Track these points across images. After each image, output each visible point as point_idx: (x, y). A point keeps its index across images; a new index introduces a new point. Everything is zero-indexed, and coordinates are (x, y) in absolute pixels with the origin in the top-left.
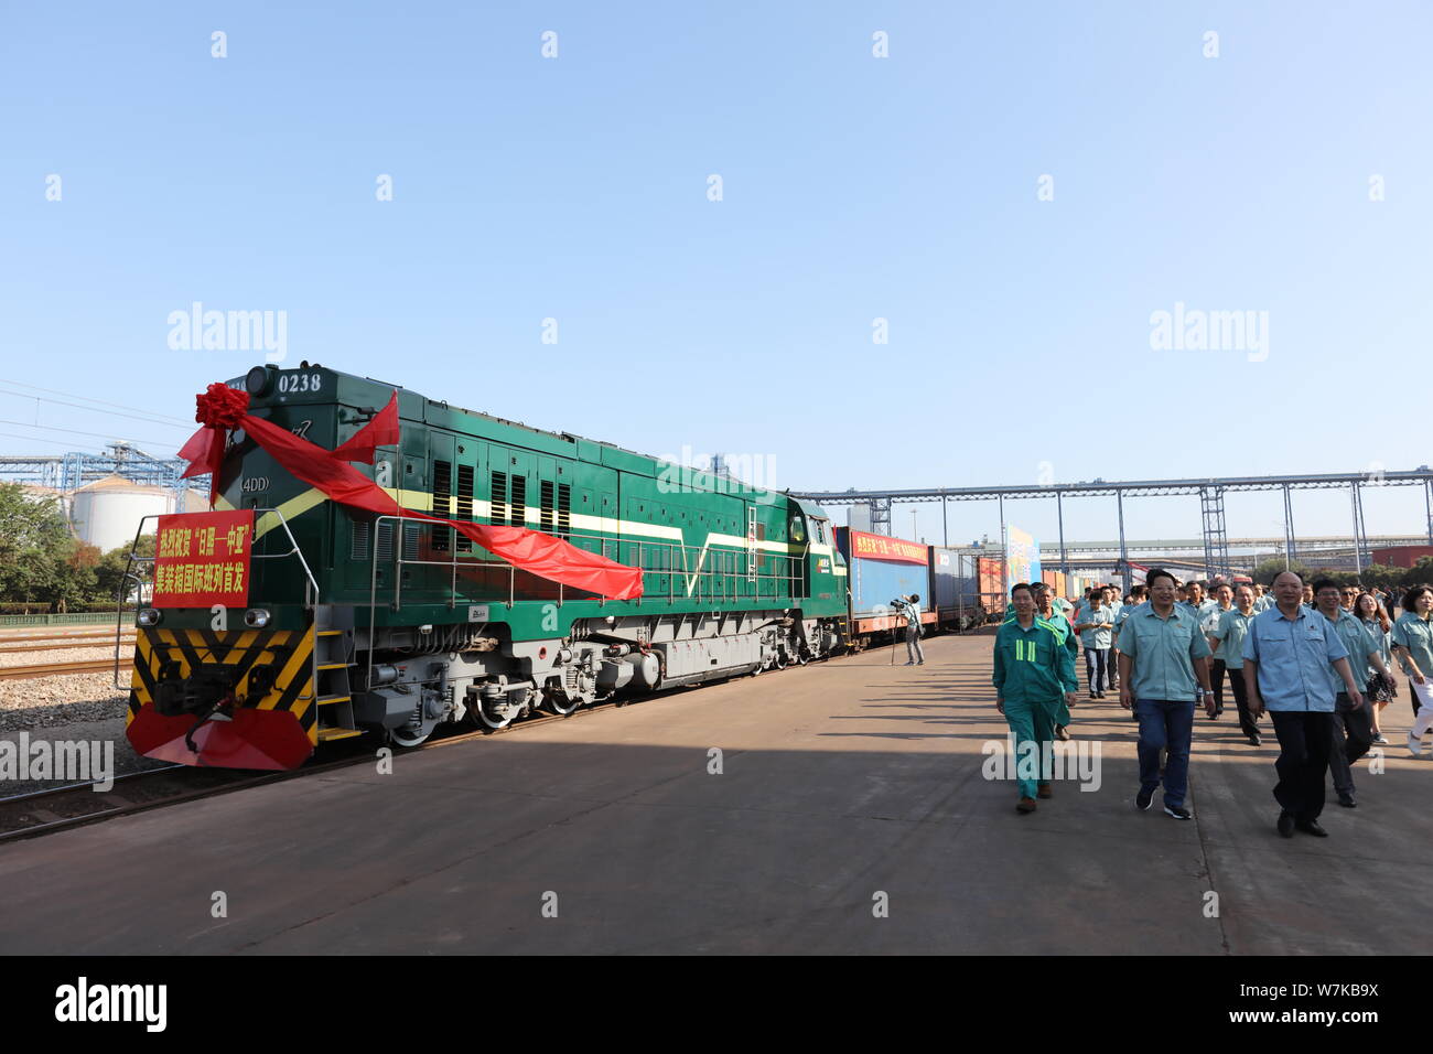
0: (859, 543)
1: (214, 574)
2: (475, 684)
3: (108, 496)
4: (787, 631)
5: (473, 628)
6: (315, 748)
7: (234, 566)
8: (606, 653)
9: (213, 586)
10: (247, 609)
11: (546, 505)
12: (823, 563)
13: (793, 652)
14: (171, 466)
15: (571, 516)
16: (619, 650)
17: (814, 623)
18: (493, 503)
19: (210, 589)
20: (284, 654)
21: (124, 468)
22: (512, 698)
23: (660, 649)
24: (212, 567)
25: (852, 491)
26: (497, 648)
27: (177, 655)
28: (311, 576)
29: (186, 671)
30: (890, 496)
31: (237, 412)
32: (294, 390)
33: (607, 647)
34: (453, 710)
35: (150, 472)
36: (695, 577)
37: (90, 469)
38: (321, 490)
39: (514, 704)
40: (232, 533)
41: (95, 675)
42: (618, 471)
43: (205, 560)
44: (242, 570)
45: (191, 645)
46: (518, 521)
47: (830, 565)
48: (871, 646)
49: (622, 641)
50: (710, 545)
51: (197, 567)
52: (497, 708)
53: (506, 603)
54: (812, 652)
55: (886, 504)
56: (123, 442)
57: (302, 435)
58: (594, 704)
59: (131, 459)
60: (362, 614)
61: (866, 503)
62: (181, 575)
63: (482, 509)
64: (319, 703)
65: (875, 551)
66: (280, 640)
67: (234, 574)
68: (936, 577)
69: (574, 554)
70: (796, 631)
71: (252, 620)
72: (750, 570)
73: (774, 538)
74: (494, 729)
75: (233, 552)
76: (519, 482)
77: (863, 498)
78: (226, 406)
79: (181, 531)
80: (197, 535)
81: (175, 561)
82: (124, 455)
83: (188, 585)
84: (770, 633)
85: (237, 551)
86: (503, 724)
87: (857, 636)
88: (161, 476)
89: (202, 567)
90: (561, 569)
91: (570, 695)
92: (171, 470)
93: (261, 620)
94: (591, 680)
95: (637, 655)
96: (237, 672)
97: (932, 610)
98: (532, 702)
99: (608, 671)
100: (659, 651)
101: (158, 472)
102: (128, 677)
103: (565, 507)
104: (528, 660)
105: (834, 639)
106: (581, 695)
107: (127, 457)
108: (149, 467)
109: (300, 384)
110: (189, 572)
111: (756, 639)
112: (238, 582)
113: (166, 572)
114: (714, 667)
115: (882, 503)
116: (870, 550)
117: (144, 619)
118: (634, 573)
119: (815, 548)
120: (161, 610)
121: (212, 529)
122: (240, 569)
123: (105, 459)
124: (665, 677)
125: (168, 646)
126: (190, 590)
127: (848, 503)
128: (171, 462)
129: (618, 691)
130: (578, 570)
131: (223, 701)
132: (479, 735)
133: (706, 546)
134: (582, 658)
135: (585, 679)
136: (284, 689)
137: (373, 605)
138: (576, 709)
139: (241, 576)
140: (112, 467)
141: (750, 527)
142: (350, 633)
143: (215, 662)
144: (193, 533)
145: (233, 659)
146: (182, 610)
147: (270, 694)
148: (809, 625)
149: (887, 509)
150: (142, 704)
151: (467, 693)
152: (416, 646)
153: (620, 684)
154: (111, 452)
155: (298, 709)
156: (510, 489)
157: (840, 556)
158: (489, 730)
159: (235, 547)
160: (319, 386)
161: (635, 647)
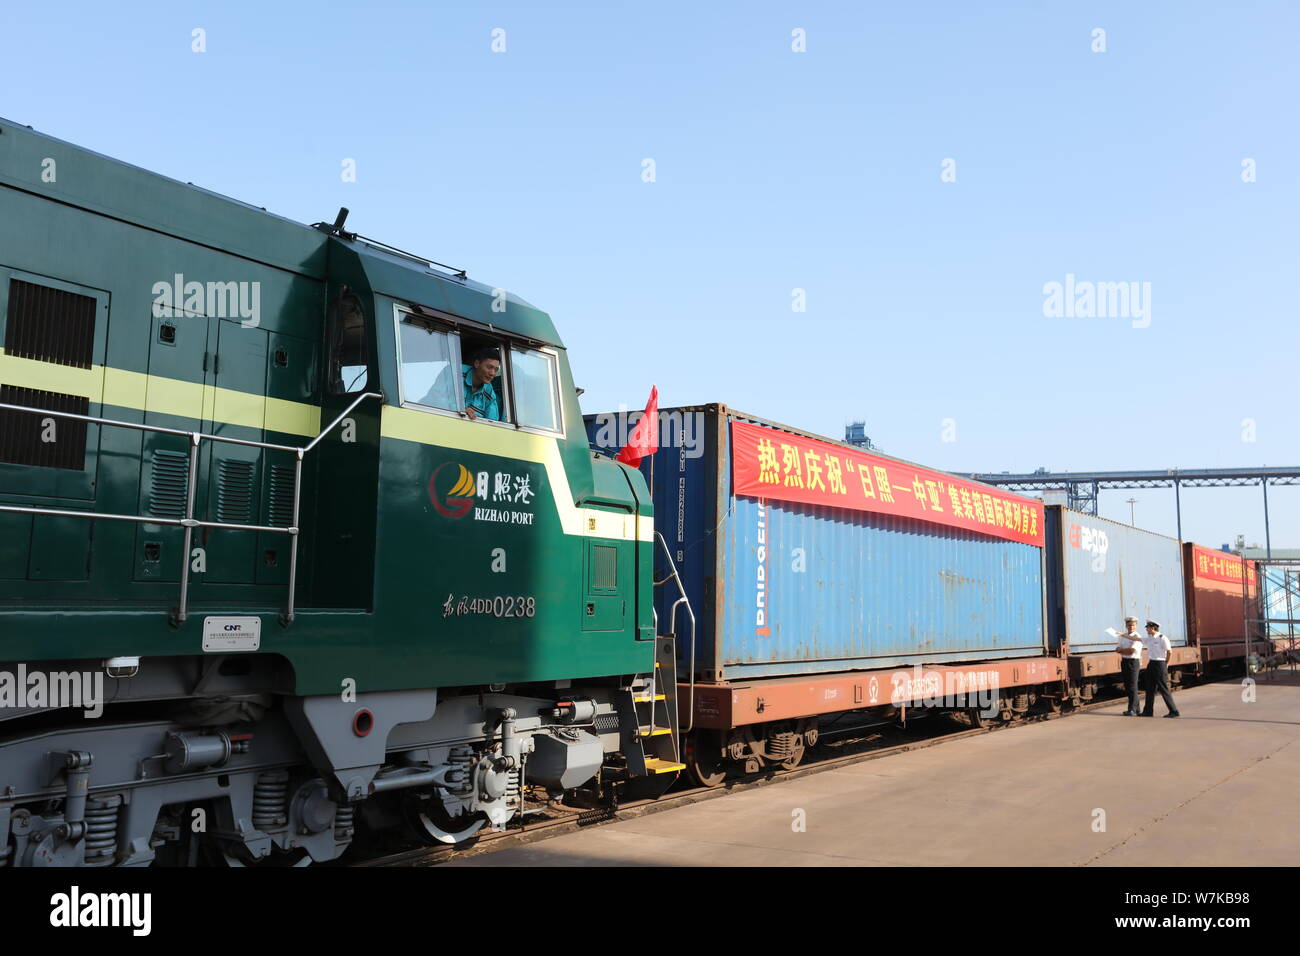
25: (1041, 473)
30: (1096, 480)
55: (1090, 490)
61: (1062, 488)
77: (1057, 481)
115: (1085, 489)
127: (1036, 489)
149: (1093, 497)
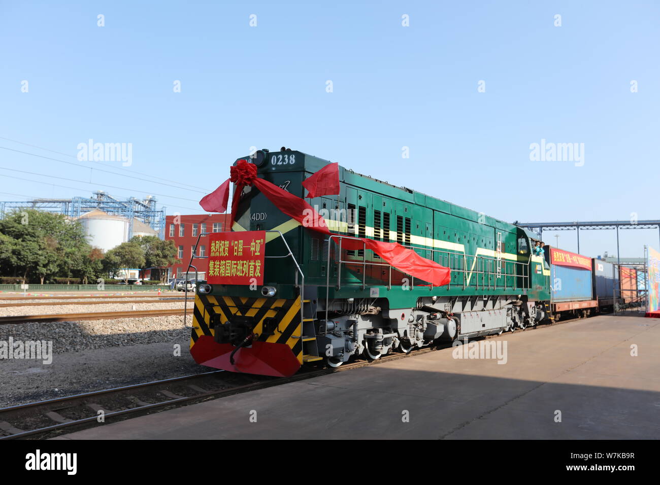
0: (555, 256)
1: (243, 266)
2: (367, 333)
3: (94, 221)
4: (518, 308)
5: (369, 301)
6: (302, 365)
7: (255, 262)
8: (429, 318)
9: (243, 273)
10: (263, 286)
11: (399, 230)
12: (538, 268)
13: (521, 322)
14: (126, 205)
15: (411, 236)
16: (436, 316)
17: (533, 304)
18: (375, 229)
19: (241, 275)
20: (282, 312)
21: (102, 205)
22: (385, 342)
23: (457, 316)
24: (242, 262)
26: (380, 312)
27: (218, 310)
28: (299, 268)
29: (224, 319)
30: (541, 226)
31: (253, 176)
32: (280, 163)
33: (429, 314)
34: (358, 348)
35: (115, 208)
36: (471, 274)
37: (85, 206)
38: (297, 220)
39: (386, 345)
40: (253, 244)
41: (141, 319)
42: (433, 210)
43: (237, 258)
44: (260, 264)
45: (226, 305)
46: (387, 239)
47: (542, 269)
48: (561, 319)
49: (437, 311)
50: (478, 255)
51: (233, 262)
52: (377, 347)
53: (387, 287)
54: (530, 322)
55: (539, 231)
56: (101, 191)
57: (285, 189)
58: (423, 347)
59: (105, 200)
60: (322, 291)
62: (224, 266)
63: (370, 232)
64: (304, 340)
65: (564, 261)
66: (279, 304)
67: (255, 267)
68: (596, 278)
69: (419, 259)
70: (524, 308)
71: (266, 292)
72: (498, 271)
73: (510, 252)
74: (373, 360)
75: (254, 254)
76: (387, 216)
78: (247, 173)
79: (223, 242)
80: (232, 244)
81: (221, 258)
82: (102, 198)
83: (228, 272)
84: (509, 309)
85: (256, 254)
86: (377, 357)
87: (555, 313)
88: (120, 210)
89: (235, 262)
90: (412, 268)
91: (412, 341)
92: (126, 207)
93: (271, 293)
94: (422, 333)
95: (445, 320)
96: (254, 321)
97: (594, 298)
98: (394, 345)
99: (431, 328)
100: (457, 318)
101: (118, 208)
102: (191, 320)
103: (408, 232)
104: (396, 321)
105: (543, 315)
106: (417, 342)
107: (104, 199)
108: (114, 205)
109: (283, 160)
110: (228, 264)
111: (504, 311)
112: (258, 271)
113: (214, 264)
114: (484, 329)
116: (561, 260)
117: (202, 290)
118: (446, 271)
119: (534, 258)
120: (211, 285)
121: (241, 241)
122: (258, 264)
123: (92, 200)
124: (460, 333)
125: (213, 305)
126: (229, 275)
128: (125, 202)
129: (435, 341)
130: (420, 268)
131: (249, 337)
132: (366, 362)
133: (476, 255)
134: (418, 320)
135: (419, 332)
136: (283, 331)
137: (328, 286)
138: (412, 350)
139: (259, 268)
140: (96, 205)
141: (498, 245)
142: (315, 302)
143: (241, 315)
144: (230, 244)
145: (251, 313)
146: (224, 286)
147: (274, 334)
148: (531, 304)
150: (199, 336)
151: (364, 338)
152: (343, 310)
153: (436, 336)
154: (95, 197)
155: (291, 343)
156: (382, 220)
157: (546, 263)
158: (371, 360)
159: (255, 252)
160: (294, 161)
161: (444, 314)
